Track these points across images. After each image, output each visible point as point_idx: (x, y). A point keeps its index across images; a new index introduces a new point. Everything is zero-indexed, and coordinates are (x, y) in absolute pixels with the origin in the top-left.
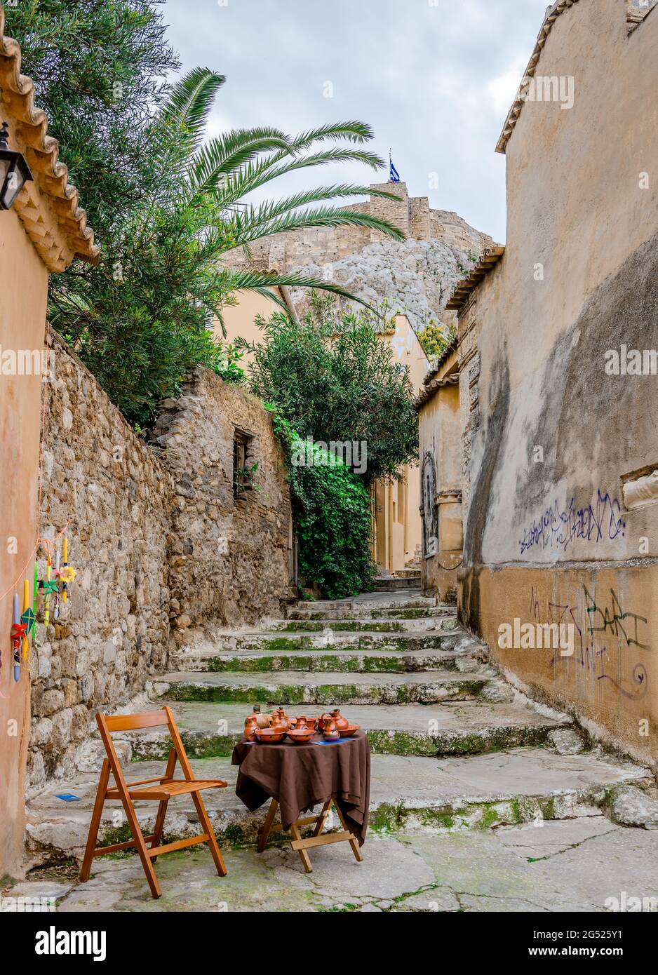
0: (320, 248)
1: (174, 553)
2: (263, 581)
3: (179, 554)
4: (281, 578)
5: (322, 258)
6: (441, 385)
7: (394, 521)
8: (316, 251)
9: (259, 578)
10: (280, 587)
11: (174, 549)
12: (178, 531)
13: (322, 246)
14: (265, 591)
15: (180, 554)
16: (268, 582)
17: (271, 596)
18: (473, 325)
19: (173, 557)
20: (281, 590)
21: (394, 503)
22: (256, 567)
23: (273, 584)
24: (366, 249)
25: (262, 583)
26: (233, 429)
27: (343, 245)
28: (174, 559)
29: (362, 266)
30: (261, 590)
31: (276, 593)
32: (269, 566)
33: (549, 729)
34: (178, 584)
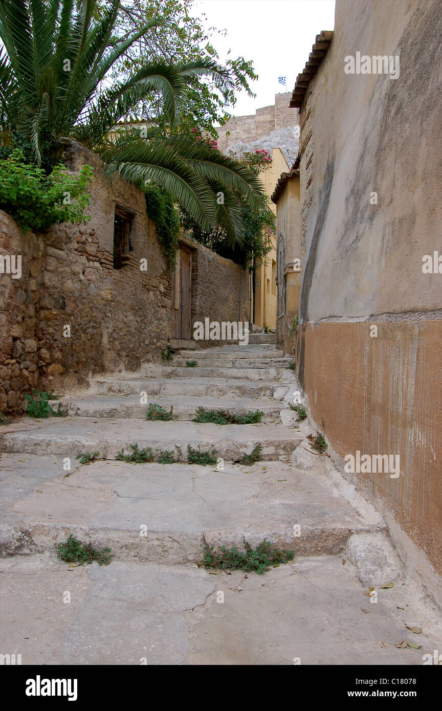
0: (246, 134)
1: (42, 308)
2: (145, 334)
3: (48, 309)
4: (163, 332)
5: (247, 140)
6: (289, 176)
7: (268, 292)
8: (244, 136)
9: (141, 332)
10: (162, 339)
11: (43, 304)
12: (48, 288)
13: (248, 132)
14: (147, 342)
15: (50, 309)
16: (150, 336)
17: (154, 347)
18: (309, 113)
19: (42, 312)
20: (163, 342)
21: (268, 281)
22: (138, 323)
23: (155, 337)
24: (272, 133)
25: (144, 336)
26: (114, 205)
27: (260, 132)
28: (43, 313)
29: (269, 143)
30: (144, 342)
31: (159, 344)
32: (151, 322)
33: (350, 532)
34: (48, 336)
